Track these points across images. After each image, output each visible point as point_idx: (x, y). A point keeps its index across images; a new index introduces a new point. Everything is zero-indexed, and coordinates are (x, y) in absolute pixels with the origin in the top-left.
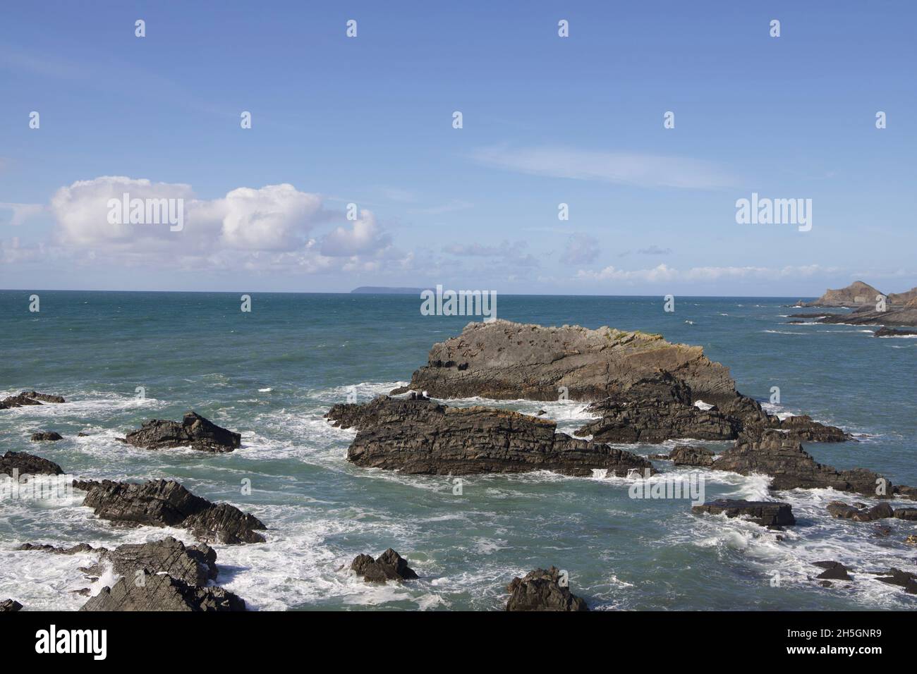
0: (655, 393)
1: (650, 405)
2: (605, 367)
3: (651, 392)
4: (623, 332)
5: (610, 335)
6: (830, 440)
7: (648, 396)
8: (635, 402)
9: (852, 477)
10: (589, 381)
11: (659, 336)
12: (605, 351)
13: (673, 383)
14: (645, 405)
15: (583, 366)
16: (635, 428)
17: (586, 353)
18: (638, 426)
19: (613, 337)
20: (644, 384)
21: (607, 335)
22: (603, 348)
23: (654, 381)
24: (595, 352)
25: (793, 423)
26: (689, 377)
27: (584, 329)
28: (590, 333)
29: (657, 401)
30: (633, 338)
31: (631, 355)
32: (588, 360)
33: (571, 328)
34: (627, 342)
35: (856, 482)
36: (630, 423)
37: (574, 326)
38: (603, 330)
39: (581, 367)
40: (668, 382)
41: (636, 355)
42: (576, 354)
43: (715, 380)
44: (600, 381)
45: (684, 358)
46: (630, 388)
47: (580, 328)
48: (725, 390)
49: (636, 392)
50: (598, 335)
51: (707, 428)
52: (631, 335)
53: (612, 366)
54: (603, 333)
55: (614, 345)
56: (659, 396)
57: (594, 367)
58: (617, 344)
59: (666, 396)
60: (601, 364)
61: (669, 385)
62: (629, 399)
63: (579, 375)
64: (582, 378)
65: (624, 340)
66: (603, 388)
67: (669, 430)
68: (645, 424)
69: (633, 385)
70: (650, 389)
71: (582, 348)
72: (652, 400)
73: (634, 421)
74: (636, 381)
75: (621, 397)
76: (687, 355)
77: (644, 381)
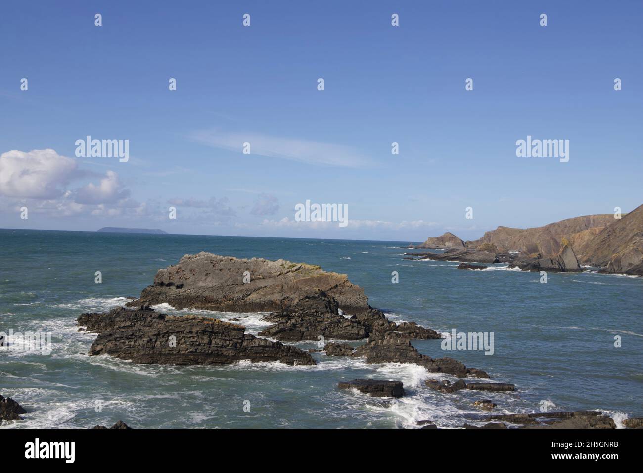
0: (314, 306)
1: (311, 315)
2: (280, 288)
3: (312, 305)
4: (294, 263)
5: (285, 265)
6: (429, 338)
7: (310, 308)
8: (301, 312)
9: (442, 363)
10: (269, 297)
11: (318, 267)
12: (280, 276)
13: (326, 299)
14: (307, 314)
15: (265, 287)
16: (300, 330)
17: (267, 278)
18: (302, 329)
19: (287, 266)
20: (307, 300)
21: (282, 265)
22: (280, 275)
23: (314, 298)
24: (274, 277)
25: (405, 327)
26: (338, 295)
27: (267, 260)
28: (271, 263)
29: (316, 312)
30: (300, 267)
31: (299, 279)
32: (269, 282)
33: (258, 260)
34: (296, 270)
35: (444, 366)
36: (296, 327)
37: (260, 259)
38: (280, 262)
39: (264, 288)
40: (323, 299)
41: (302, 280)
42: (260, 278)
43: (355, 298)
44: (277, 297)
45: (335, 282)
46: (298, 303)
47: (264, 260)
48: (362, 304)
49: (301, 305)
50: (276, 265)
51: (349, 330)
52: (299, 265)
53: (286, 287)
54: (280, 264)
55: (287, 272)
56: (317, 308)
57: (273, 288)
58: (289, 271)
59: (321, 308)
60: (278, 286)
61: (324, 300)
62: (297, 310)
63: (262, 293)
64: (264, 295)
65: (294, 269)
66: (279, 302)
67: (324, 332)
68: (307, 327)
69: (299, 301)
70: (311, 303)
71: (265, 274)
72: (312, 311)
73: (299, 325)
74: (302, 297)
75: (291, 309)
76: (337, 280)
77: (307, 297)
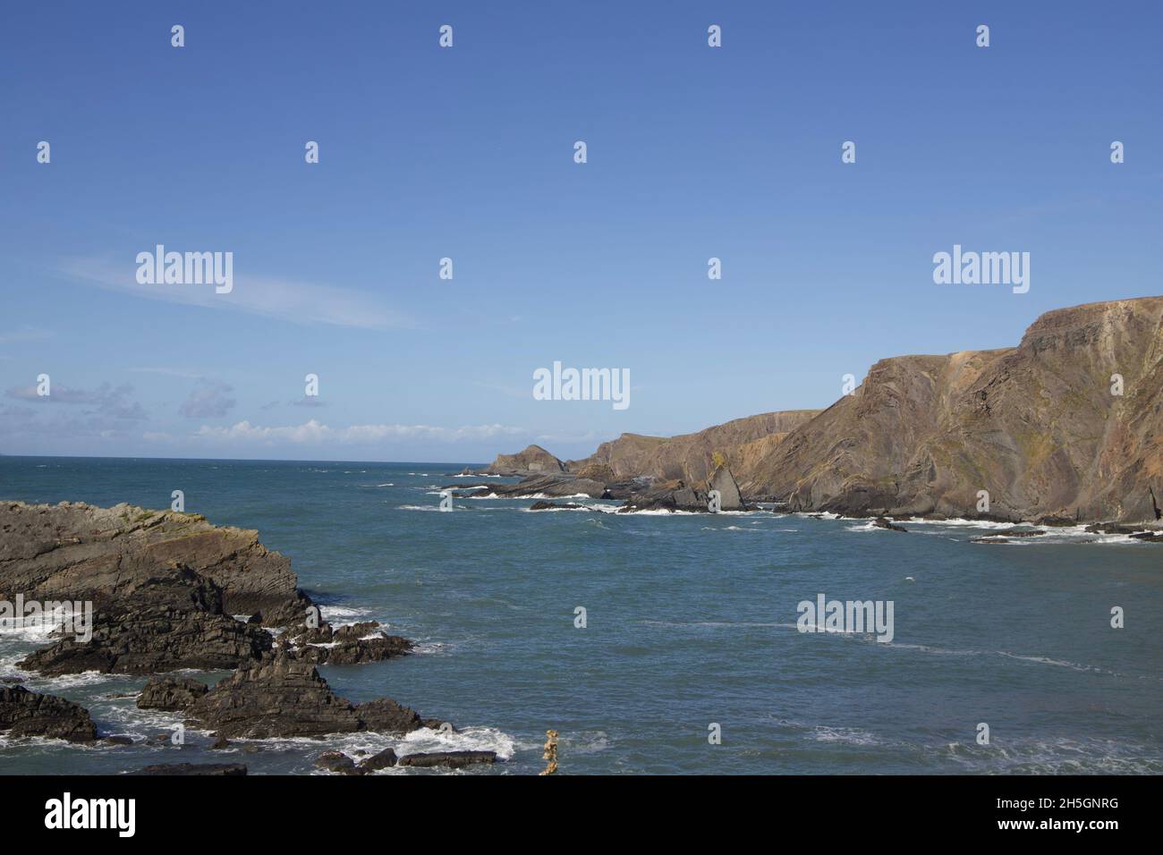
0: (168, 597)
1: (160, 616)
2: (115, 562)
3: (161, 597)
4: (149, 511)
5: (130, 515)
6: (387, 655)
7: (158, 604)
8: (137, 612)
9: (369, 712)
10: (89, 582)
11: (199, 516)
12: (119, 539)
13: (195, 583)
14: (151, 616)
15: (83, 561)
16: (110, 652)
17: (90, 541)
18: (113, 650)
19: (133, 518)
20: (153, 586)
21: (125, 515)
22: (117, 535)
23: (168, 582)
24: (105, 540)
25: (348, 633)
26: (234, 573)
27: (92, 507)
28: (99, 512)
29: (170, 610)
30: (162, 519)
31: (156, 543)
32: (93, 551)
33: (72, 506)
34: (152, 525)
35: (372, 719)
36: (102, 646)
37: (77, 503)
38: (120, 508)
39: (80, 563)
40: (188, 583)
41: (164, 544)
42: (74, 544)
43: (270, 577)
44: (105, 581)
45: (231, 546)
46: (133, 593)
47: (86, 506)
48: (283, 589)
49: (139, 598)
50: (111, 515)
51: (218, 648)
52: (159, 515)
53: (127, 559)
54: (119, 513)
55: (134, 530)
56: (173, 602)
57: (98, 562)
58: (138, 528)
59: (183, 600)
60: (110, 558)
61: (190, 585)
62: (129, 608)
63: (74, 575)
64: (79, 578)
65: (148, 522)
66: (108, 591)
68: (126, 646)
69: (137, 588)
70: (162, 593)
71: (85, 535)
72: (162, 608)
73: (108, 643)
74: (141, 581)
75: (118, 606)
76: (235, 542)
77: (152, 581)
